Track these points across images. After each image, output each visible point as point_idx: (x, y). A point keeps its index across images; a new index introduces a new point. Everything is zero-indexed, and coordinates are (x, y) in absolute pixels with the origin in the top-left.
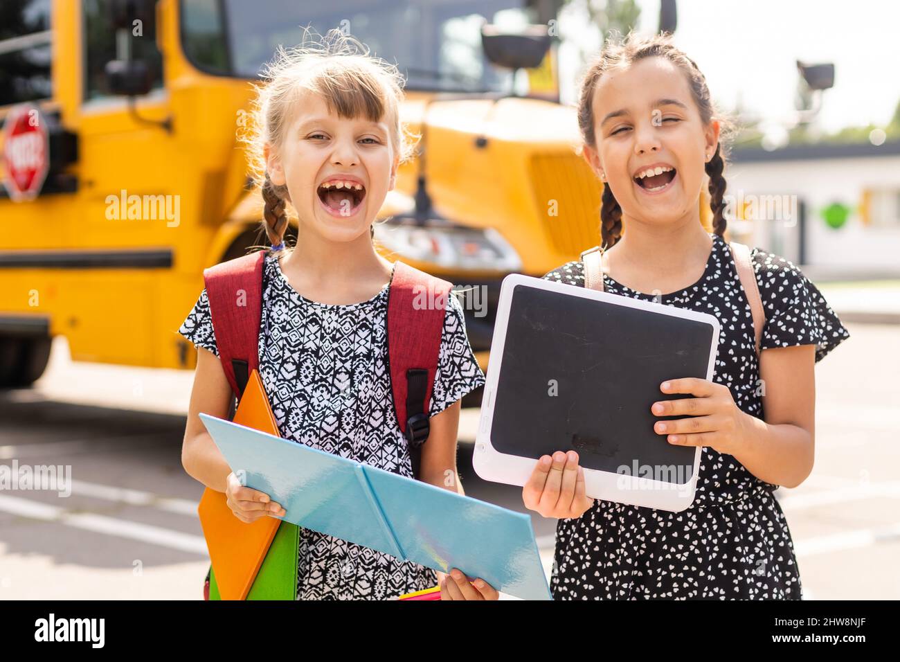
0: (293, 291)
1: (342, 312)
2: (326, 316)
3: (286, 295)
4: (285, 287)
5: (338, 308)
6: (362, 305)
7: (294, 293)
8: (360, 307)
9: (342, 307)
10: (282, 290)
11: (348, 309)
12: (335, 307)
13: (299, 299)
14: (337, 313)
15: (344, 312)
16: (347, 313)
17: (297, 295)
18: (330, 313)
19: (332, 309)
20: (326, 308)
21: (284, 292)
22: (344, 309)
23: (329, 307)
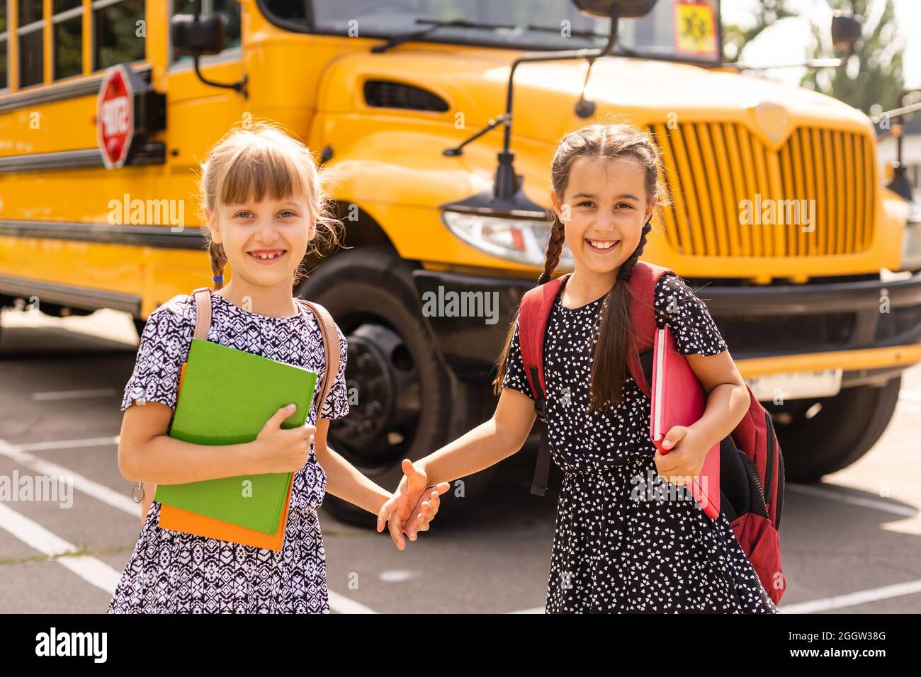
0: (230, 304)
1: (277, 324)
2: (264, 325)
3: (225, 308)
4: (222, 301)
5: (275, 320)
6: (292, 319)
7: (232, 306)
8: (290, 320)
9: (278, 319)
10: (220, 304)
11: (282, 321)
12: (272, 319)
13: (237, 310)
14: (274, 324)
15: (279, 323)
16: (281, 325)
17: (234, 307)
18: (268, 323)
19: (269, 320)
20: (264, 318)
21: (222, 305)
22: (279, 321)
23: (267, 318)
